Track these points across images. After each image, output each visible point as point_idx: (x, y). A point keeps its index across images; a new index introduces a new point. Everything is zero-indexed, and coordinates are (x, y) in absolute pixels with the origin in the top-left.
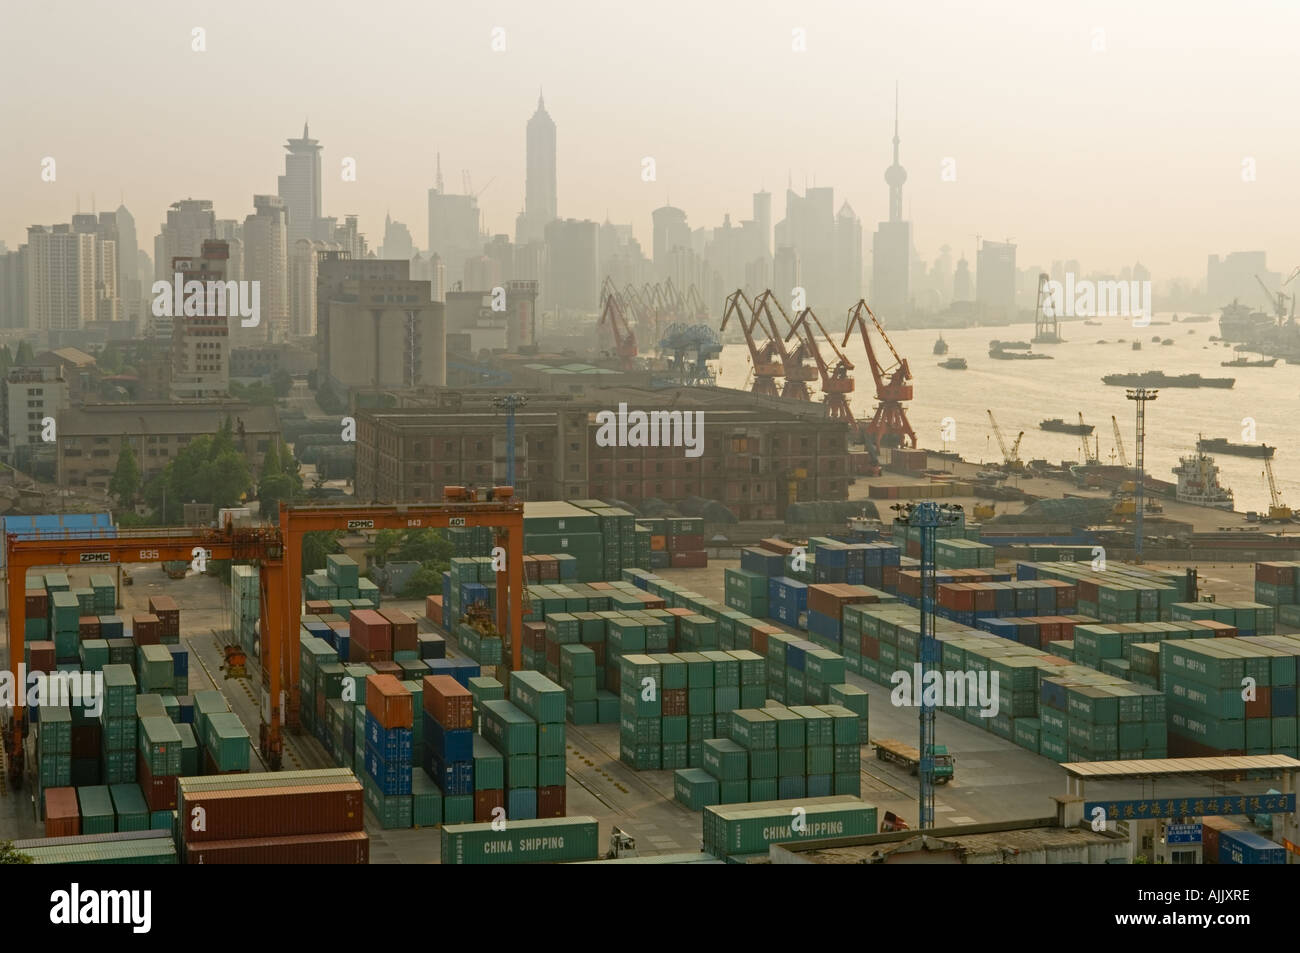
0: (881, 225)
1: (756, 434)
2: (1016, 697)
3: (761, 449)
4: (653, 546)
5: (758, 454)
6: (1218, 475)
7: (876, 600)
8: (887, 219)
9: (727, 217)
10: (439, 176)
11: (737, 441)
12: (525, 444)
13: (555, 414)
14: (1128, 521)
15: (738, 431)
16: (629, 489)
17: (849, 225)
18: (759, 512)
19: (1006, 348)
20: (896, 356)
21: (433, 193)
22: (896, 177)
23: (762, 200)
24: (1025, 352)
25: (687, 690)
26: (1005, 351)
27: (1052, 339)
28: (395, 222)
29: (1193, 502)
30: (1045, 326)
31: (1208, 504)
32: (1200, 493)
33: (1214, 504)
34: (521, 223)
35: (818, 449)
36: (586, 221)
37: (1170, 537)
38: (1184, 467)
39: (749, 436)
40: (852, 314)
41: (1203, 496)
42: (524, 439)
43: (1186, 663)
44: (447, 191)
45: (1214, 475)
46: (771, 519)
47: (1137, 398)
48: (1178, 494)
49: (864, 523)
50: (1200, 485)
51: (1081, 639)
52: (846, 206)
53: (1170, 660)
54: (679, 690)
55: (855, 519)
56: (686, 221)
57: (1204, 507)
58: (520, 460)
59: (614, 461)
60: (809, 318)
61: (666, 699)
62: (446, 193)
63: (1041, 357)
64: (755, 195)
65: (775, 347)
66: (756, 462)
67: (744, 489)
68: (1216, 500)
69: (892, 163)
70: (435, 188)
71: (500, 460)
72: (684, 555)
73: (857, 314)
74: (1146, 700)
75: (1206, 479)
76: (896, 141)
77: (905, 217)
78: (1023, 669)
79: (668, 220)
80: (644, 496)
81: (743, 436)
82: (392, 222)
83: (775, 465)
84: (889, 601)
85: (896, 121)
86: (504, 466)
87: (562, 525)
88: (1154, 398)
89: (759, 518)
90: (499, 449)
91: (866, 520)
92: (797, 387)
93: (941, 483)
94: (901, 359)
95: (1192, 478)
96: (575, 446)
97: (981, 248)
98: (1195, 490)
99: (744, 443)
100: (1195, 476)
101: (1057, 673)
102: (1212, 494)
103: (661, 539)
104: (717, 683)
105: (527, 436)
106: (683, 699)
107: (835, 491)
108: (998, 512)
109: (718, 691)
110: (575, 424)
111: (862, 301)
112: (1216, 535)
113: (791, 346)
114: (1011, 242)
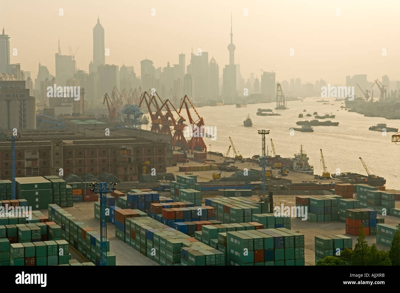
0: (226, 66)
1: (131, 148)
2: (174, 255)
3: (132, 154)
4: (73, 194)
5: (131, 156)
6: (308, 161)
7: (139, 216)
8: (228, 64)
9: (168, 63)
10: (59, 49)
11: (123, 151)
12: (38, 153)
13: (50, 141)
14: (268, 179)
15: (123, 147)
16: (80, 170)
17: (214, 66)
18: (131, 178)
19: (263, 111)
20: (199, 116)
21: (57, 55)
22: (232, 48)
23: (182, 57)
24: (271, 113)
25: (35, 257)
26: (263, 113)
27: (283, 108)
28: (43, 66)
29: (299, 171)
30: (281, 103)
31: (304, 172)
32: (301, 168)
33: (306, 172)
34: (91, 66)
35: (155, 153)
36: (113, 65)
37: (281, 186)
38: (296, 158)
39: (127, 149)
40: (182, 101)
41: (302, 169)
42: (38, 151)
43: (234, 241)
44: (62, 54)
45: (307, 161)
46: (136, 181)
47: (262, 133)
48: (294, 168)
49: (164, 182)
50: (301, 165)
51: (204, 231)
52: (213, 59)
53: (230, 239)
54: (32, 257)
55: (160, 181)
56: (153, 65)
57: (302, 173)
58: (36, 160)
59: (74, 159)
60: (168, 103)
61: (26, 261)
62: (62, 55)
63: (277, 115)
64: (179, 55)
65: (159, 113)
66: (130, 159)
67: (125, 169)
68: (307, 170)
69: (230, 43)
70: (58, 53)
71: (28, 160)
72: (89, 197)
73: (184, 101)
74: (217, 256)
75: (304, 163)
76: (232, 35)
77: (236, 63)
78: (177, 244)
79: (146, 64)
80: (86, 172)
81: (125, 149)
82: (41, 66)
83: (138, 160)
84: (144, 216)
85: (232, 28)
86: (30, 162)
87: (36, 186)
88: (268, 133)
89: (131, 180)
90: (27, 155)
91: (165, 181)
92: (166, 128)
93: (207, 165)
94: (200, 117)
95: (298, 162)
96: (57, 154)
97: (263, 74)
98: (300, 166)
99: (125, 152)
100: (300, 161)
101: (189, 245)
102: (305, 168)
103: (80, 191)
104: (48, 254)
105: (39, 150)
106: (34, 261)
107: (162, 169)
108: (222, 176)
109: (49, 257)
110: (57, 145)
111: (186, 96)
112: (302, 184)
113: (164, 113)
114: (273, 72)
